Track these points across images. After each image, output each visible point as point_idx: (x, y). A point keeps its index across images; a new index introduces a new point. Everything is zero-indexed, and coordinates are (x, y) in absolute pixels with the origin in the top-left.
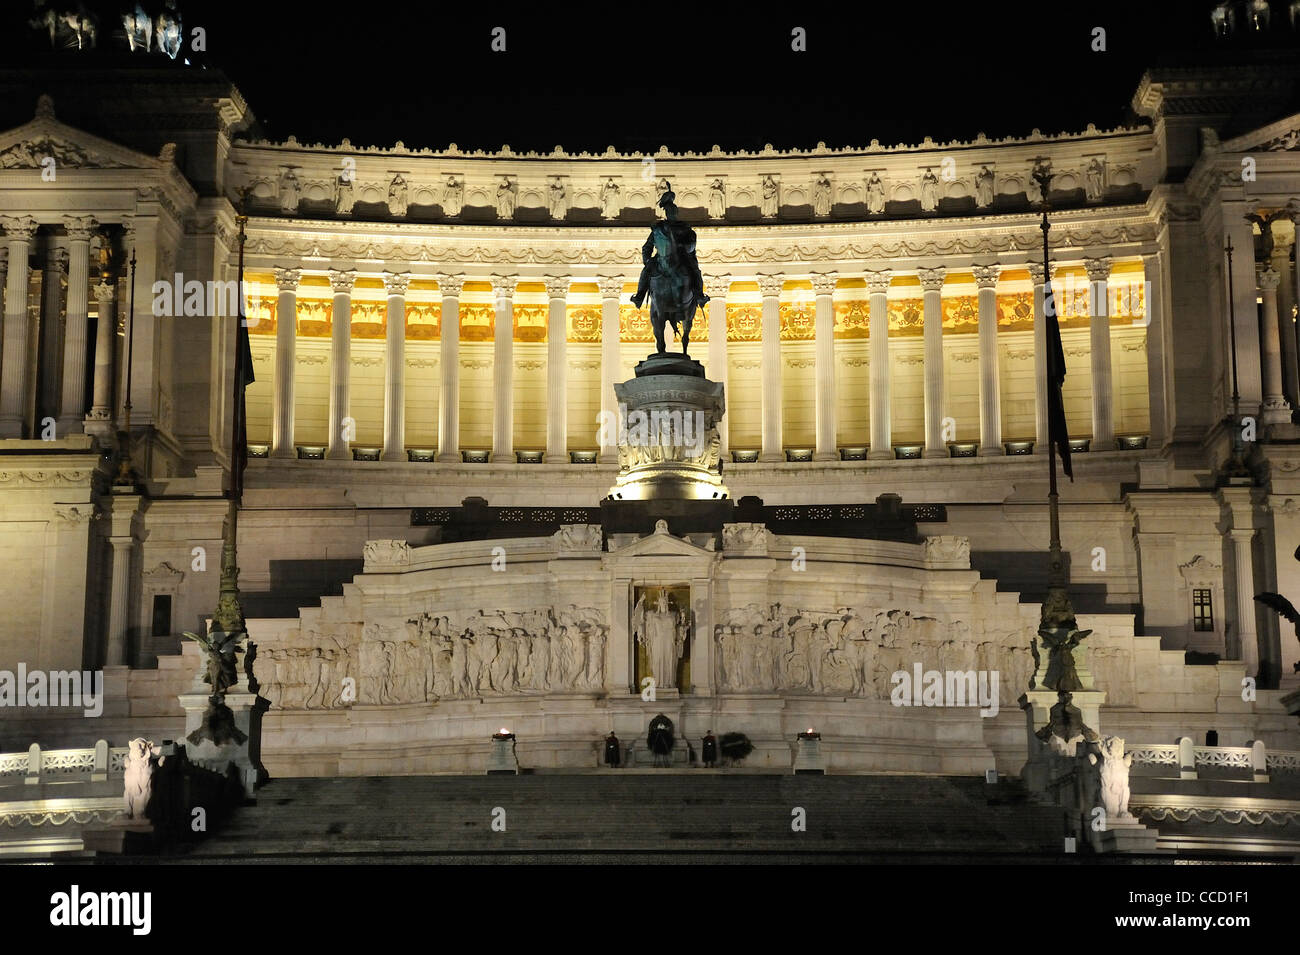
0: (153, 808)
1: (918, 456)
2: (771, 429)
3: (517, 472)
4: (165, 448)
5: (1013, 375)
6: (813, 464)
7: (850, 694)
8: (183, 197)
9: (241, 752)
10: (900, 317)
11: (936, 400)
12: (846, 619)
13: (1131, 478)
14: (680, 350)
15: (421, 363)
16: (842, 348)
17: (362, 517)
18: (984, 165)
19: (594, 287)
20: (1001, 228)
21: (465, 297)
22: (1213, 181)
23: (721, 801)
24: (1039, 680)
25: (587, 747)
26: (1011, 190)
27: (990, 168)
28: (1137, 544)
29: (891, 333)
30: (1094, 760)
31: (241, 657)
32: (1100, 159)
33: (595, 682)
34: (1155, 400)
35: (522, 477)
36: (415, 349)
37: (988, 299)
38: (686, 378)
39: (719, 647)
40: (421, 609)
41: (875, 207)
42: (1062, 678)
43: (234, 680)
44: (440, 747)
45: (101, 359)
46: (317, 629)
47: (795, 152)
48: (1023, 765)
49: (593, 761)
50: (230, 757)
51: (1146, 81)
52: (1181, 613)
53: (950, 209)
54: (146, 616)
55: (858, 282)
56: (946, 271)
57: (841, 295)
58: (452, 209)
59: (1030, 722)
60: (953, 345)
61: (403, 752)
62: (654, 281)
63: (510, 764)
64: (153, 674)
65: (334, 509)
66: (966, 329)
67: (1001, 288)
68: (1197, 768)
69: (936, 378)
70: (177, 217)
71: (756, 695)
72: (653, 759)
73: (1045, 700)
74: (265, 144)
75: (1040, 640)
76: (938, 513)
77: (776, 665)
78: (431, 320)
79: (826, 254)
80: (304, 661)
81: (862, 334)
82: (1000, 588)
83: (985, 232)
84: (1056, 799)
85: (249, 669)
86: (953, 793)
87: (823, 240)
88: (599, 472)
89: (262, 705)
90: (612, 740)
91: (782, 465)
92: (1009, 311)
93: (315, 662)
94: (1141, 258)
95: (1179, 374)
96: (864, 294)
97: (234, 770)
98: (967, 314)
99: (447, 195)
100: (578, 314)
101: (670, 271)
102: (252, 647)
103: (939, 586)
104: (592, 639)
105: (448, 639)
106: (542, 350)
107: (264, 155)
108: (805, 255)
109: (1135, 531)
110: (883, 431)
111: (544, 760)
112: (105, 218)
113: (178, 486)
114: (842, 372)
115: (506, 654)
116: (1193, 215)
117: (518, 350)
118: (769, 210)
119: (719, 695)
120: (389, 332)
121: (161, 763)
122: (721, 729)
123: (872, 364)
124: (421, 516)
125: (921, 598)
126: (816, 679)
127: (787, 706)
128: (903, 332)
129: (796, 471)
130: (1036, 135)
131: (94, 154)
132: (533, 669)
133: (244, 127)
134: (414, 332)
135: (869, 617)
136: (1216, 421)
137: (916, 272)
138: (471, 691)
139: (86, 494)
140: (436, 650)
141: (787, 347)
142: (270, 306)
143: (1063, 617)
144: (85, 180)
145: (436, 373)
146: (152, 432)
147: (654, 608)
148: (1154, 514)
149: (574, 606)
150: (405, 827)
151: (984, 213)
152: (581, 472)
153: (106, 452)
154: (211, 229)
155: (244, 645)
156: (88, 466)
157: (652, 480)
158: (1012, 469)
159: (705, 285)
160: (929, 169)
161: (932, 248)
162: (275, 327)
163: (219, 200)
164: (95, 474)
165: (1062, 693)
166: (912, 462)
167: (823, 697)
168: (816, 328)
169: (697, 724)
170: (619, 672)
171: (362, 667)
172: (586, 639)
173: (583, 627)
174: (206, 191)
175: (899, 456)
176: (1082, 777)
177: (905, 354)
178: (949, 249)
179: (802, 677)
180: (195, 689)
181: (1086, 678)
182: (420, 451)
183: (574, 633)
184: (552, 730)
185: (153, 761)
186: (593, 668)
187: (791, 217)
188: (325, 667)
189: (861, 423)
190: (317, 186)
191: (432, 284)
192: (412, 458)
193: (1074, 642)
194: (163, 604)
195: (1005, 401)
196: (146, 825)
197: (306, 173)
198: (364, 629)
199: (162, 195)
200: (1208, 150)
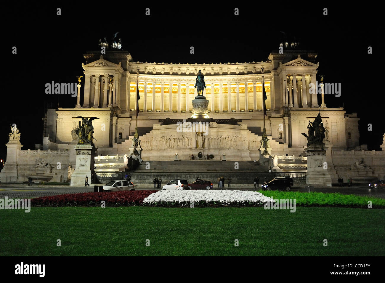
0: (128, 165)
1: (235, 112)
2: (213, 108)
3: (173, 114)
4: (119, 110)
5: (250, 99)
6: (219, 113)
7: (229, 149)
8: (122, 71)
9: (139, 157)
10: (232, 90)
11: (238, 103)
12: (229, 137)
13: (270, 115)
14: (202, 95)
15: (157, 97)
16: (224, 95)
17: (151, 121)
18: (246, 67)
19: (185, 85)
20: (248, 76)
21: (165, 86)
22: (281, 70)
23: (213, 165)
24: (262, 146)
25: (189, 156)
26: (250, 71)
27: (247, 67)
28: (271, 125)
29: (231, 93)
30: (272, 158)
31: (138, 142)
32: (263, 66)
33: (190, 147)
34: (272, 104)
35: (174, 115)
36: (157, 94)
37: (246, 87)
38: (203, 99)
39: (209, 141)
40: (162, 135)
41: (229, 73)
42: (265, 146)
43: (138, 146)
44: (166, 156)
45: (110, 96)
46: (146, 138)
47: (216, 64)
48: (259, 159)
49: (190, 159)
50: (137, 157)
51: (270, 54)
52: (277, 136)
53: (240, 74)
54: (118, 136)
55: (226, 85)
56: (240, 83)
57: (224, 87)
58: (163, 73)
59: (260, 153)
60: (241, 94)
61: (160, 157)
62: (198, 84)
63: (178, 159)
64: (121, 145)
65: (147, 119)
66: (243, 92)
67: (249, 86)
68: (285, 159)
69: (238, 100)
70: (121, 74)
71: (215, 149)
72: (199, 158)
73: (263, 149)
74: (134, 62)
75: (262, 140)
76: (241, 121)
77: (218, 144)
78: (159, 90)
79: (221, 80)
80: (144, 143)
81: (226, 93)
82: (252, 132)
83: (246, 77)
84: (264, 164)
85: (139, 144)
86: (249, 164)
87: (221, 78)
88: (186, 114)
89: (142, 150)
90: (193, 156)
91: (214, 113)
92: (249, 90)
93: (145, 143)
94: (270, 82)
95: (276, 100)
96: (227, 86)
97: (138, 159)
98: (243, 90)
99: (162, 70)
100: (182, 89)
101: (201, 82)
102: (140, 141)
103: (243, 132)
104: (189, 140)
105: (166, 140)
106: (177, 95)
107: (134, 64)
108: (218, 80)
109: (271, 124)
110: (230, 108)
111: (182, 159)
112: (110, 74)
113: (122, 116)
114: (224, 99)
115: (176, 142)
116: (278, 75)
117: (173, 95)
118: (212, 73)
119: (209, 149)
120: (153, 91)
121: (129, 158)
122: (209, 154)
123: (228, 97)
124: (160, 121)
125: (240, 134)
126: (224, 146)
127: (220, 150)
128: (233, 92)
129: (217, 114)
130: (254, 62)
131: (109, 64)
132: (180, 144)
133: (131, 60)
134: (157, 92)
135: (232, 137)
136: (281, 107)
137: (235, 83)
138: (171, 148)
139: (109, 117)
140: (165, 141)
141: (215, 95)
142: (134, 88)
143: (265, 137)
144: (107, 68)
145: (160, 98)
146: (117, 107)
147: (199, 135)
148: (273, 121)
149: (186, 135)
150: (166, 168)
151: (246, 74)
152: (183, 114)
153: (112, 110)
154: (126, 76)
155: (139, 140)
156: (110, 112)
157: (198, 115)
158: (250, 114)
159: (206, 85)
160: (237, 67)
161: (238, 80)
162: (135, 91)
163: (127, 71)
164: (110, 114)
165: (265, 148)
166: (235, 113)
167: (225, 149)
168: (219, 92)
169: (206, 153)
170: (194, 145)
171: (153, 144)
172: (188, 140)
173: (188, 138)
174: (125, 70)
175: (232, 112)
176: (270, 161)
177: (233, 96)
178: (240, 80)
179: (222, 146)
180: (132, 147)
181: (269, 146)
182: (158, 111)
183: (186, 139)
184: (183, 154)
185: (128, 158)
186: (189, 144)
187: (215, 74)
188: (147, 144)
189: (226, 107)
190: (142, 69)
191: (160, 84)
192: (156, 111)
193: (267, 140)
194: (121, 134)
195: (249, 103)
196: (127, 168)
197: (140, 67)
198: (153, 138)
199: (119, 70)
200: (280, 65)
